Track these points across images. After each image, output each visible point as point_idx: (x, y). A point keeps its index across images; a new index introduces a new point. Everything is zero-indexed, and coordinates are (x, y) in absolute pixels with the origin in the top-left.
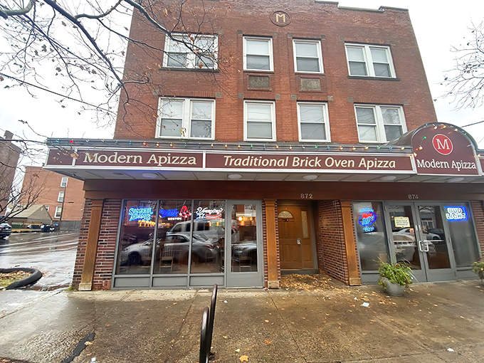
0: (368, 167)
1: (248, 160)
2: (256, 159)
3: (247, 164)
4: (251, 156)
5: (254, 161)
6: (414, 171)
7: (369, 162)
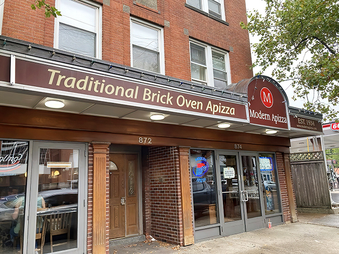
0: (214, 111)
1: (86, 81)
2: (97, 83)
3: (84, 88)
4: (90, 76)
5: (94, 85)
6: (248, 121)
7: (214, 106)
